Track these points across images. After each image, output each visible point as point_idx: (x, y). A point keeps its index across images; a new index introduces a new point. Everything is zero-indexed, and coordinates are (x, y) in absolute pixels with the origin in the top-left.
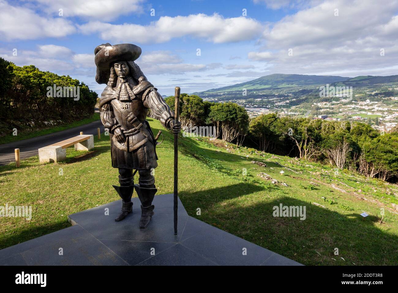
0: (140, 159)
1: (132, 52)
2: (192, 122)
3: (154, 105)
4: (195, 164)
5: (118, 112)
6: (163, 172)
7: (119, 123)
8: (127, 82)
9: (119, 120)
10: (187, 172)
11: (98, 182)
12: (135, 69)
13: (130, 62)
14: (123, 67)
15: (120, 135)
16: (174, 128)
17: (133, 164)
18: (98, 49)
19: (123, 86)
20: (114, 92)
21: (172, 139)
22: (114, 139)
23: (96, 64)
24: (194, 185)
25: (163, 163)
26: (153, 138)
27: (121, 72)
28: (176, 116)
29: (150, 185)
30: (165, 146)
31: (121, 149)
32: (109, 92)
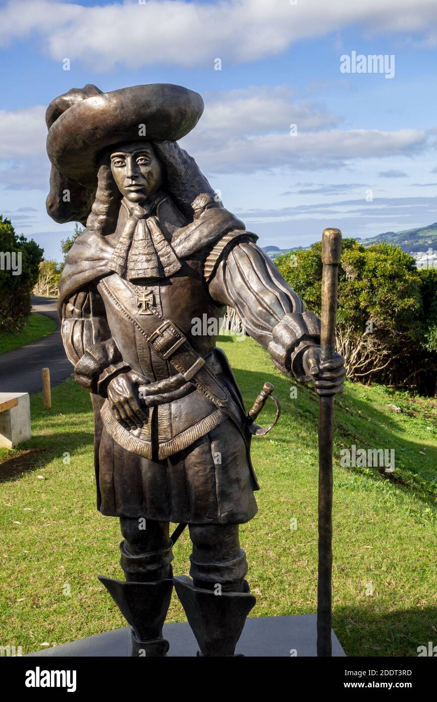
0: (196, 487)
1: (172, 111)
2: (374, 344)
3: (246, 293)
4: (389, 504)
5: (121, 320)
6: (274, 534)
7: (124, 356)
8: (152, 213)
9: (124, 347)
10: (361, 536)
11: (48, 560)
12: (181, 168)
13: (164, 147)
14: (140, 162)
15: (127, 401)
16: (317, 377)
17: (170, 504)
18: (57, 106)
19: (140, 229)
20: (109, 249)
21: (300, 407)
22: (106, 412)
23: (50, 156)
24: (389, 584)
25: (273, 497)
26: (241, 410)
27: (134, 182)
28: (324, 334)
29: (231, 579)
30: (278, 434)
31: (129, 449)
32: (90, 252)
